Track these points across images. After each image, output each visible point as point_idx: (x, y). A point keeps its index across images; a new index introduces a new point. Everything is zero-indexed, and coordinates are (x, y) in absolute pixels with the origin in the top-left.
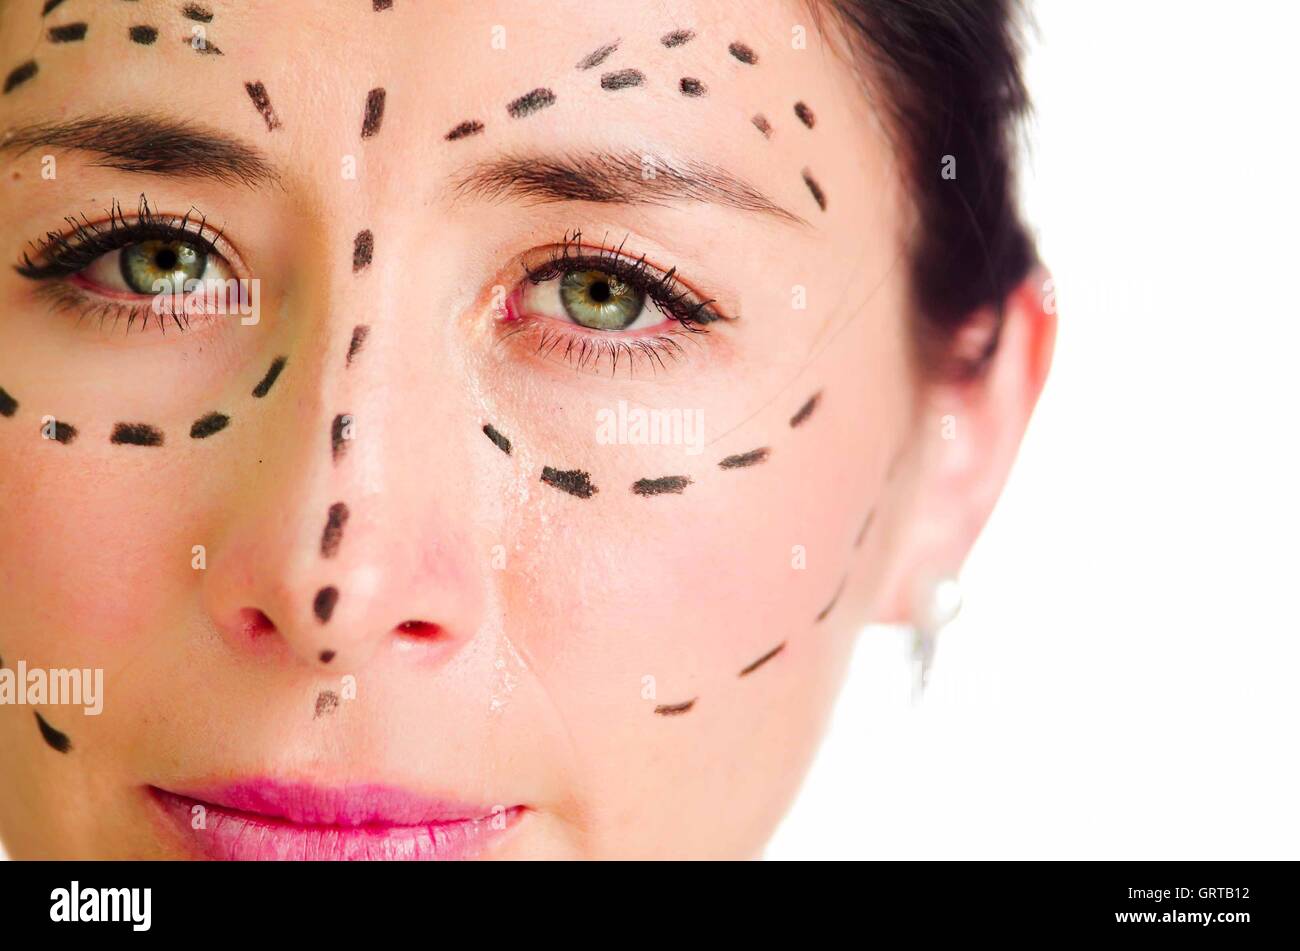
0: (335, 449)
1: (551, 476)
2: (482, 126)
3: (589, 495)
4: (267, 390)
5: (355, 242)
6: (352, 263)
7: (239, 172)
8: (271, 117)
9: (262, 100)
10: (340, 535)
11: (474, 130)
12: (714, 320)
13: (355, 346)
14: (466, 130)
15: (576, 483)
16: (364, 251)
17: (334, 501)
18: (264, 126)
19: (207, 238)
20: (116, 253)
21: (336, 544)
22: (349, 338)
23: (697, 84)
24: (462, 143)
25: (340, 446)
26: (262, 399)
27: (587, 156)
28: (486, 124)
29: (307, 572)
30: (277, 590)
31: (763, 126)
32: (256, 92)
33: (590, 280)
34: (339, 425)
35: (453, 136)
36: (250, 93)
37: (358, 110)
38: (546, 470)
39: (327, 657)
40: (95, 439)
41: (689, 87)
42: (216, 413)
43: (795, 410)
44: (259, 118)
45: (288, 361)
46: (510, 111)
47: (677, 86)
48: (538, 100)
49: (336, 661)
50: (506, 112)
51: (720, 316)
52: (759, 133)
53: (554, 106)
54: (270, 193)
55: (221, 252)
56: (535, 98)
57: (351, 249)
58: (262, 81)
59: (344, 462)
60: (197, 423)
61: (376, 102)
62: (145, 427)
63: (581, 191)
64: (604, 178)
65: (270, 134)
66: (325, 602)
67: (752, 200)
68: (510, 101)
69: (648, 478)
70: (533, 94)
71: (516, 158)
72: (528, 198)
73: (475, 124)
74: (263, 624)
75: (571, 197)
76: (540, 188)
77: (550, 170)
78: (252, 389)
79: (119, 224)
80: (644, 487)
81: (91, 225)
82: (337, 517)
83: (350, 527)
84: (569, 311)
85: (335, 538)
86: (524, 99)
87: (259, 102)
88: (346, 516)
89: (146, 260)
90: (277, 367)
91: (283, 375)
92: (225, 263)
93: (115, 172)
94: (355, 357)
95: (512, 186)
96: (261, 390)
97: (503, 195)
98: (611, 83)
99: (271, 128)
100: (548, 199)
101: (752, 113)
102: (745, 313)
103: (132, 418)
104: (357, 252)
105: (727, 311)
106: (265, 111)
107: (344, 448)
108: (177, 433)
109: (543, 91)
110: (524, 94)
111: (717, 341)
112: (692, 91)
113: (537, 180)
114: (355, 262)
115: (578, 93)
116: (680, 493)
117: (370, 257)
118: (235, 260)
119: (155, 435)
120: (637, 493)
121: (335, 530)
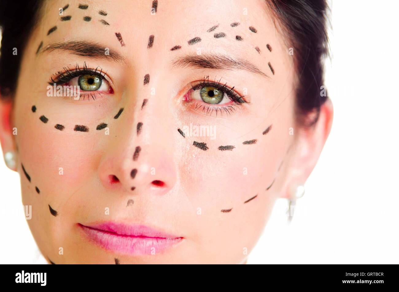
0: (138, 132)
1: (196, 144)
2: (181, 47)
3: (206, 150)
4: (118, 117)
5: (145, 77)
6: (143, 83)
7: (112, 57)
8: (122, 43)
9: (120, 38)
10: (138, 155)
11: (179, 48)
12: (243, 102)
13: (144, 104)
14: (176, 48)
15: (203, 146)
16: (147, 80)
17: (137, 145)
18: (121, 45)
19: (102, 75)
20: (77, 78)
21: (137, 157)
22: (142, 102)
23: (240, 37)
24: (175, 52)
25: (139, 131)
26: (117, 119)
27: (210, 56)
28: (182, 47)
29: (128, 165)
30: (120, 169)
31: (258, 50)
32: (118, 36)
33: (208, 90)
34: (140, 125)
35: (173, 49)
36: (117, 36)
37: (147, 41)
38: (195, 142)
39: (133, 189)
40: (69, 130)
41: (238, 38)
42: (104, 123)
43: (264, 130)
44: (119, 43)
45: (124, 109)
46: (188, 43)
47: (235, 38)
48: (196, 40)
49: (135, 190)
50: (187, 43)
51: (245, 101)
52: (257, 52)
53: (201, 42)
54: (121, 64)
55: (106, 79)
56: (195, 40)
57: (143, 79)
58: (120, 33)
59: (140, 135)
60: (98, 126)
61: (152, 39)
62: (84, 126)
63: (208, 66)
64: (215, 62)
65: (122, 48)
66: (134, 173)
67: (255, 70)
68: (189, 40)
69: (223, 146)
70: (195, 39)
71: (190, 56)
72: (193, 67)
73: (179, 46)
74: (115, 179)
75: (205, 67)
76: (197, 64)
77: (199, 60)
78: (114, 117)
79: (78, 70)
80: (222, 148)
81: (71, 70)
82: (138, 150)
83: (141, 153)
84: (202, 99)
85: (137, 155)
86: (193, 40)
87: (119, 39)
88: (140, 150)
89: (85, 82)
90: (121, 111)
91: (123, 113)
92: (107, 82)
93: (78, 56)
94: (144, 107)
95: (189, 64)
96: (116, 117)
97: (186, 66)
98: (217, 36)
99: (122, 46)
100: (199, 68)
101: (255, 46)
102: (252, 101)
103: (80, 124)
104: (145, 80)
105: (247, 100)
106: (121, 41)
107: (140, 131)
108: (92, 128)
109: (198, 38)
110: (192, 39)
111: (244, 108)
112: (239, 39)
113: (196, 62)
114: (144, 82)
115: (207, 38)
116: (232, 150)
117: (149, 81)
118: (110, 81)
119: (87, 129)
120: (220, 150)
121: (137, 153)
